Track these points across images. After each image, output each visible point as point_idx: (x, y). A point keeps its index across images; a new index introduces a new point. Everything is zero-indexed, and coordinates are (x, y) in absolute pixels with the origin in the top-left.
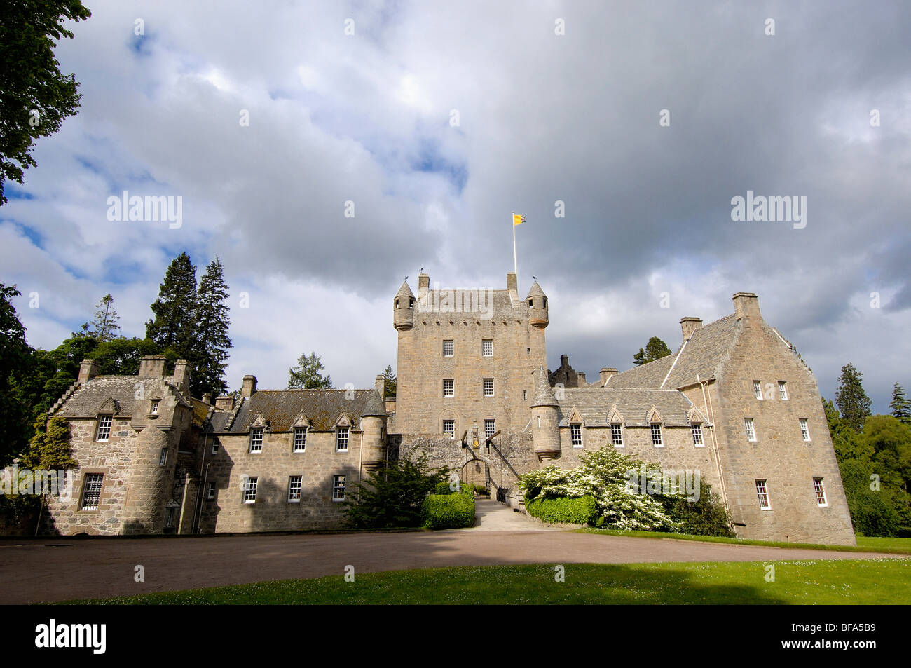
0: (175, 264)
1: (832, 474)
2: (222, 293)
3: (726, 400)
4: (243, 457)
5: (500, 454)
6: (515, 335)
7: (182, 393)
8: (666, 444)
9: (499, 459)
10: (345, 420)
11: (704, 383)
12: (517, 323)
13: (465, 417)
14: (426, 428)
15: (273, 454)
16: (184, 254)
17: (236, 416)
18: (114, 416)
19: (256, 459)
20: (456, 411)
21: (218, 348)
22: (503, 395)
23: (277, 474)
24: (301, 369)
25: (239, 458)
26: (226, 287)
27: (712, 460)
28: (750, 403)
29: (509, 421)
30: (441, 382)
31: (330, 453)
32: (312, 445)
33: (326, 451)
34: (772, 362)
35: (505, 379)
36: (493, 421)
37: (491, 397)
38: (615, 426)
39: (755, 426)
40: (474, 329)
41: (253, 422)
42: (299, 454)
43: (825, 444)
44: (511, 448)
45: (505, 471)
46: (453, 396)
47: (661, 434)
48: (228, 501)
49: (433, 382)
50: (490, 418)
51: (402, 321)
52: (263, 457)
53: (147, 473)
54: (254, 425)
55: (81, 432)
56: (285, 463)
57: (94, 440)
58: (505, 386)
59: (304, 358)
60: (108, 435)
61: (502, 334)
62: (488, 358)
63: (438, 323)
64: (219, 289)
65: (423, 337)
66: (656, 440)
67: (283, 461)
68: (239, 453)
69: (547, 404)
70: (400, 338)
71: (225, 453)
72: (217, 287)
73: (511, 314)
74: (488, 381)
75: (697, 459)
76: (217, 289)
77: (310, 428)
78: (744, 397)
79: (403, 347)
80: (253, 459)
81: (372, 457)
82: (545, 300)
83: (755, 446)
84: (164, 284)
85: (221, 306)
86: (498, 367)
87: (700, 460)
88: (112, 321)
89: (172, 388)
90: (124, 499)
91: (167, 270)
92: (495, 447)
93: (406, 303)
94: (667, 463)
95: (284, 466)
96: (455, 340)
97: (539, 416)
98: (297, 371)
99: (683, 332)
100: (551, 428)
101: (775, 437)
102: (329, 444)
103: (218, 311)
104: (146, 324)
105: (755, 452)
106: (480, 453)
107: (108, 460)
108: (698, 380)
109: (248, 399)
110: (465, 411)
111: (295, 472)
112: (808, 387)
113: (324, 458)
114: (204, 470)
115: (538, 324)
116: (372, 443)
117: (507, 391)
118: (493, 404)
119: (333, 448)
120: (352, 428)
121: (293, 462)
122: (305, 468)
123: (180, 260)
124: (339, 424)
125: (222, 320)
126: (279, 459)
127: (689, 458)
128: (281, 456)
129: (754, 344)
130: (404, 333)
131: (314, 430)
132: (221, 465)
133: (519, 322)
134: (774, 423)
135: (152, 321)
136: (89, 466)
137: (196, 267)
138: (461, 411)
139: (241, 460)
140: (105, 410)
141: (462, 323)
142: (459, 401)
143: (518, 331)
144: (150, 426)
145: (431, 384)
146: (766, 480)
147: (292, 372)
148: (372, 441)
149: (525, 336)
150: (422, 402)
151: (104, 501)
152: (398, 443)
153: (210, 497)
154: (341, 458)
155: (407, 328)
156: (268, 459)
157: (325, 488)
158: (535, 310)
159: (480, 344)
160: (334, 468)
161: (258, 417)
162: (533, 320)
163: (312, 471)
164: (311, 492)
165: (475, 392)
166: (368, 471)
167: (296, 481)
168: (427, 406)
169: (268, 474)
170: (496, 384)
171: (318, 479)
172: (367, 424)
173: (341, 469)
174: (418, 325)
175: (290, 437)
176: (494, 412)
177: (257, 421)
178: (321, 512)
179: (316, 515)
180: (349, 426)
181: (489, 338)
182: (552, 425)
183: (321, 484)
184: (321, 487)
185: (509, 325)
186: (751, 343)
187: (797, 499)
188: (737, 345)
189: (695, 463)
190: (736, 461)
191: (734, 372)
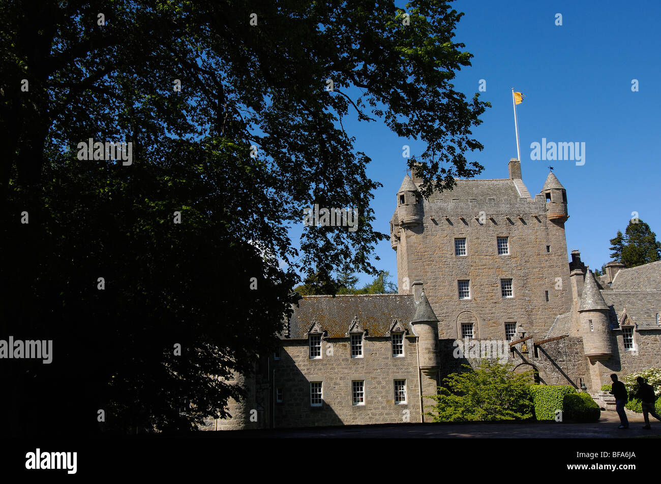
4: (306, 363)
5: (549, 358)
6: (532, 232)
9: (548, 363)
10: (398, 326)
12: (535, 220)
13: (484, 320)
14: (444, 331)
15: (333, 359)
17: (289, 323)
19: (317, 365)
20: (474, 313)
22: (523, 296)
23: (341, 379)
29: (531, 323)
30: (456, 284)
31: (388, 358)
32: (370, 350)
33: (385, 356)
35: (525, 279)
36: (513, 324)
37: (510, 299)
40: (488, 226)
41: (311, 329)
42: (359, 359)
44: (559, 352)
45: (555, 375)
46: (469, 298)
48: (297, 404)
49: (447, 284)
50: (511, 321)
51: (409, 219)
52: (323, 363)
54: (312, 332)
56: (346, 368)
58: (525, 286)
61: (519, 232)
62: (505, 256)
63: (448, 220)
65: (432, 235)
67: (344, 366)
68: (301, 358)
69: (599, 308)
71: (287, 358)
73: (527, 209)
74: (506, 283)
77: (365, 335)
79: (412, 246)
80: (315, 365)
81: (430, 362)
82: (564, 194)
86: (517, 267)
92: (543, 351)
93: (412, 199)
95: (346, 371)
96: (468, 238)
97: (591, 321)
100: (605, 332)
106: (530, 357)
110: (484, 314)
111: (357, 377)
113: (383, 362)
114: (272, 375)
115: (557, 219)
116: (430, 349)
117: (527, 291)
118: (513, 306)
119: (389, 353)
120: (407, 334)
121: (354, 368)
122: (366, 373)
124: (394, 330)
126: (340, 364)
130: (410, 232)
131: (369, 337)
132: (286, 370)
133: (536, 217)
138: (480, 314)
139: (304, 365)
141: (474, 220)
142: (475, 303)
143: (537, 227)
145: (445, 286)
148: (428, 346)
149: (544, 233)
150: (437, 304)
152: (447, 348)
153: (279, 401)
154: (399, 363)
155: (416, 226)
156: (330, 364)
157: (387, 392)
158: (554, 204)
159: (495, 243)
160: (394, 372)
161: (315, 323)
162: (551, 214)
163: (373, 375)
164: (374, 395)
165: (493, 294)
166: (427, 375)
167: (357, 385)
168: (443, 309)
169: (331, 379)
170: (515, 285)
171: (379, 383)
172: (420, 331)
173: (400, 374)
174: (427, 222)
175: (348, 344)
176: (515, 313)
177: (315, 327)
178: (386, 414)
179: (382, 417)
180: (403, 332)
181: (504, 235)
182: (605, 329)
183: (383, 387)
184: (383, 391)
185: (526, 221)
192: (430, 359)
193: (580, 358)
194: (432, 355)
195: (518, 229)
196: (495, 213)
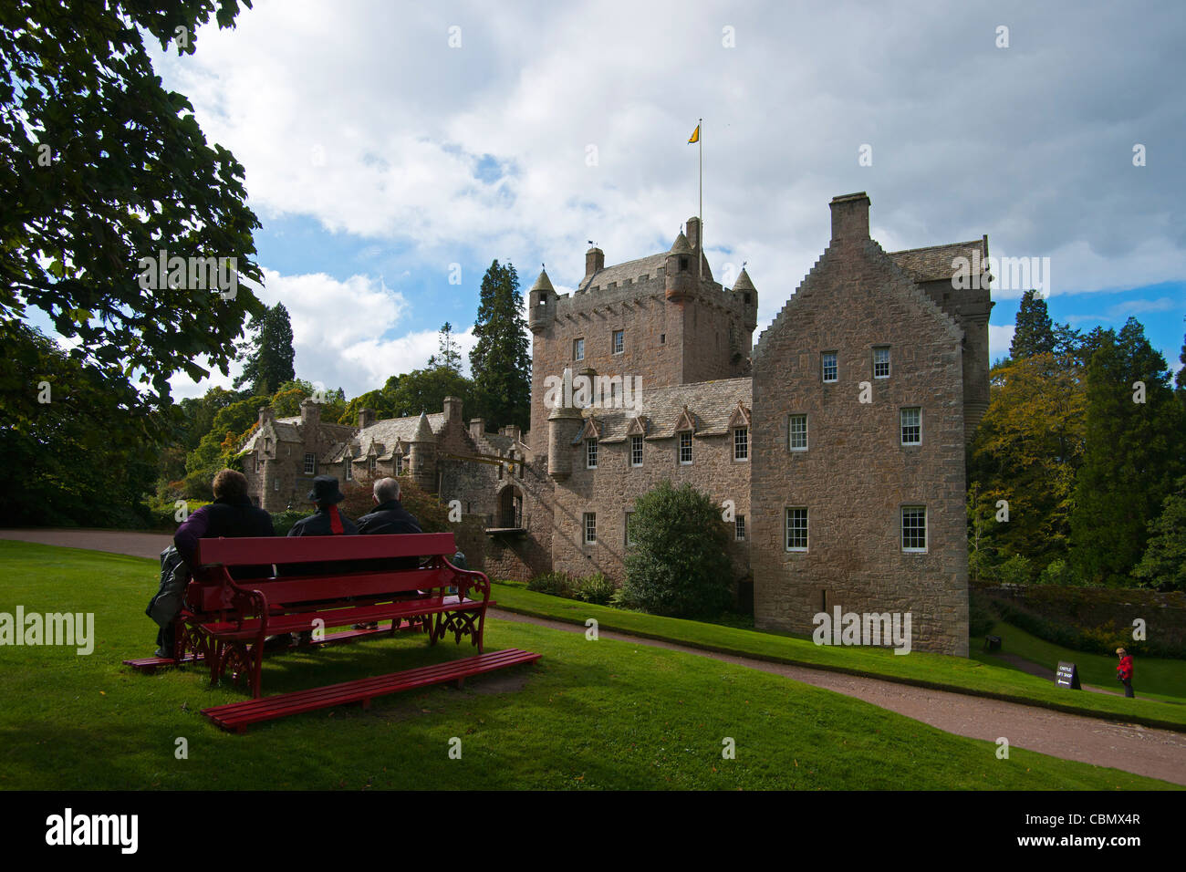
1: (945, 501)
6: (648, 319)
8: (695, 459)
9: (531, 485)
10: (400, 448)
28: (805, 390)
34: (869, 315)
38: (638, 440)
39: (810, 427)
43: (947, 450)
44: (542, 472)
47: (694, 446)
66: (686, 454)
77: (378, 457)
78: (796, 382)
87: (736, 481)
89: (277, 427)
101: (840, 442)
102: (390, 471)
106: (515, 477)
112: (940, 348)
120: (403, 454)
124: (396, 452)
127: (721, 479)
131: (381, 458)
134: (846, 421)
146: (809, 508)
161: (349, 448)
172: (411, 452)
175: (366, 466)
177: (348, 451)
182: (558, 442)
186: (834, 288)
187: (857, 539)
188: (805, 296)
189: (728, 485)
190: (759, 480)
191: (787, 342)
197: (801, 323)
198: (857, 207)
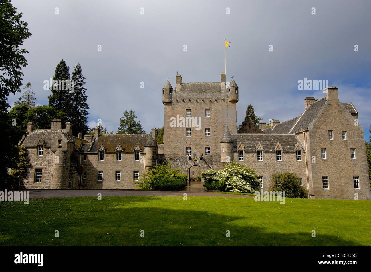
0: (59, 66)
1: (364, 175)
2: (83, 82)
3: (312, 140)
4: (96, 163)
5: (207, 163)
6: (221, 107)
7: (69, 136)
8: (282, 159)
9: (206, 166)
10: (138, 148)
11: (304, 131)
12: (223, 102)
14: (178, 151)
15: (108, 162)
16: (62, 60)
17: (92, 146)
18: (44, 146)
19: (101, 164)
20: (192, 143)
21: (83, 109)
22: (214, 136)
23: (111, 170)
24: (126, 118)
25: (95, 163)
26: (84, 78)
27: (304, 167)
28: (325, 141)
29: (217, 148)
30: (185, 130)
31: (132, 162)
32: (124, 158)
33: (130, 161)
34: (341, 122)
35: (216, 128)
36: (209, 148)
37: (208, 137)
38: (259, 152)
39: (327, 152)
40: (201, 104)
41: (99, 149)
42: (119, 162)
43: (363, 161)
44: (211, 161)
46: (190, 136)
47: (281, 155)
48: (92, 180)
49: (181, 130)
50: (208, 146)
51: (166, 101)
52: (104, 163)
53: (59, 169)
54: (100, 150)
55: (32, 152)
56: (113, 166)
57: (37, 156)
58: (215, 131)
59: (126, 112)
60: (42, 154)
61: (215, 106)
62: (208, 118)
63: (183, 101)
64: (81, 79)
65: (176, 108)
66: (278, 158)
67: (113, 165)
68: (94, 161)
69: (227, 142)
70: (165, 109)
71: (89, 161)
72: (80, 78)
73: (220, 96)
74: (207, 129)
75: (297, 166)
76: (80, 80)
77: (123, 151)
78: (322, 138)
79: (167, 113)
81: (149, 164)
82: (237, 89)
83: (325, 161)
84: (55, 77)
85: (83, 88)
86: (212, 122)
87: (298, 167)
88: (32, 96)
89: (65, 134)
90: (51, 179)
91: (55, 70)
92: (204, 160)
93: (167, 91)
94: (282, 168)
95: (113, 167)
96: (192, 109)
97: (223, 147)
98: (124, 119)
99: (305, 105)
101: (336, 157)
102: (132, 158)
103: (81, 90)
104: (48, 97)
105: (324, 164)
106: (198, 162)
107: (43, 163)
108: (302, 130)
109: (97, 138)
110: (196, 143)
111: (118, 169)
112: (358, 133)
113: (130, 164)
114: (81, 168)
115: (233, 101)
116: (149, 158)
117: (216, 134)
118: (209, 140)
119: (133, 159)
120: (141, 151)
121: (117, 165)
122: (122, 168)
123: (61, 63)
124: (135, 150)
125: (84, 95)
126: (111, 164)
127: (293, 166)
128: (112, 163)
129: (332, 113)
130: (167, 106)
131: (125, 152)
132: (88, 166)
133: (223, 100)
134: (336, 151)
135: (51, 96)
136: (36, 166)
137: (69, 67)
138: (194, 143)
139: (96, 164)
140: (40, 144)
141: (195, 101)
142: (193, 139)
143: (223, 104)
144: (58, 150)
145: (180, 131)
146: (328, 176)
147: (121, 120)
148: (149, 157)
149: (226, 107)
150: (176, 139)
151: (43, 179)
152: (161, 158)
153: (84, 178)
154: (136, 164)
155: (169, 104)
156: (106, 164)
157: (130, 176)
158: (231, 94)
159: (204, 111)
160: (134, 168)
161: (101, 146)
162: (230, 99)
163: (125, 169)
164: (124, 177)
165: (201, 135)
166: (148, 169)
167: (118, 172)
168: (178, 141)
169: (107, 170)
170: (211, 131)
171: (127, 172)
172: (147, 150)
173: (137, 168)
174: (174, 102)
175: (115, 155)
176: (210, 143)
177: (101, 148)
178: (129, 185)
179: (127, 186)
180: (139, 151)
181: (208, 108)
182: (229, 151)
183: (129, 174)
184: (129, 176)
185: (219, 102)
186: (330, 112)
187: (343, 185)
188: (323, 114)
189: (296, 168)
190: (314, 167)
191: (319, 126)
192: (149, 162)
193: (221, 164)
194: (150, 161)
195: (215, 105)
196: (205, 98)
197: (322, 121)
198: (335, 90)
